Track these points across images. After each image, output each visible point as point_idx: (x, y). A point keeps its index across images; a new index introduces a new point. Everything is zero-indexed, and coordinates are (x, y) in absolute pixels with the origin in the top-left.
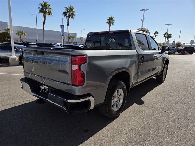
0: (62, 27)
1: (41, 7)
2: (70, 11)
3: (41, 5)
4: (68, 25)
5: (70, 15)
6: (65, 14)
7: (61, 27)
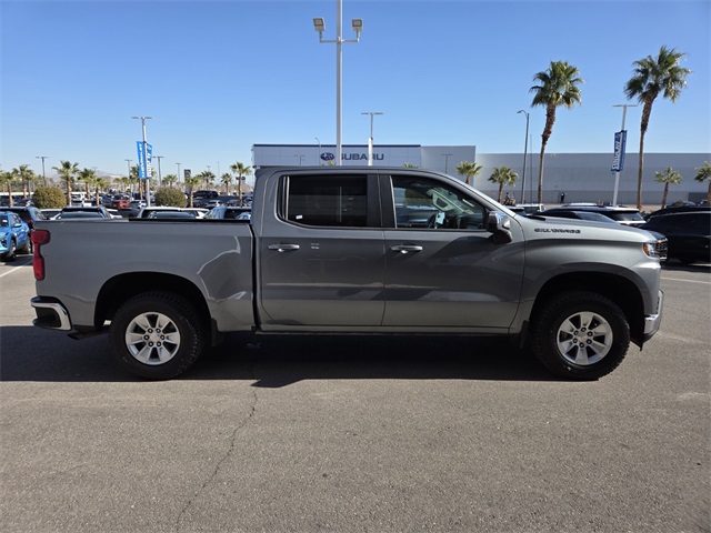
0: (621, 137)
1: (540, 83)
2: (657, 73)
3: (543, 77)
4: (644, 127)
5: (654, 89)
6: (634, 86)
7: (617, 139)
